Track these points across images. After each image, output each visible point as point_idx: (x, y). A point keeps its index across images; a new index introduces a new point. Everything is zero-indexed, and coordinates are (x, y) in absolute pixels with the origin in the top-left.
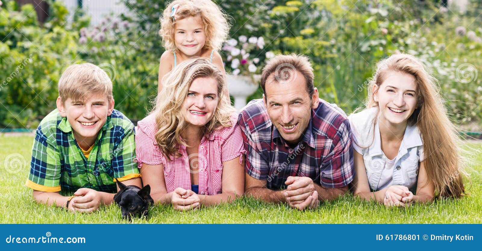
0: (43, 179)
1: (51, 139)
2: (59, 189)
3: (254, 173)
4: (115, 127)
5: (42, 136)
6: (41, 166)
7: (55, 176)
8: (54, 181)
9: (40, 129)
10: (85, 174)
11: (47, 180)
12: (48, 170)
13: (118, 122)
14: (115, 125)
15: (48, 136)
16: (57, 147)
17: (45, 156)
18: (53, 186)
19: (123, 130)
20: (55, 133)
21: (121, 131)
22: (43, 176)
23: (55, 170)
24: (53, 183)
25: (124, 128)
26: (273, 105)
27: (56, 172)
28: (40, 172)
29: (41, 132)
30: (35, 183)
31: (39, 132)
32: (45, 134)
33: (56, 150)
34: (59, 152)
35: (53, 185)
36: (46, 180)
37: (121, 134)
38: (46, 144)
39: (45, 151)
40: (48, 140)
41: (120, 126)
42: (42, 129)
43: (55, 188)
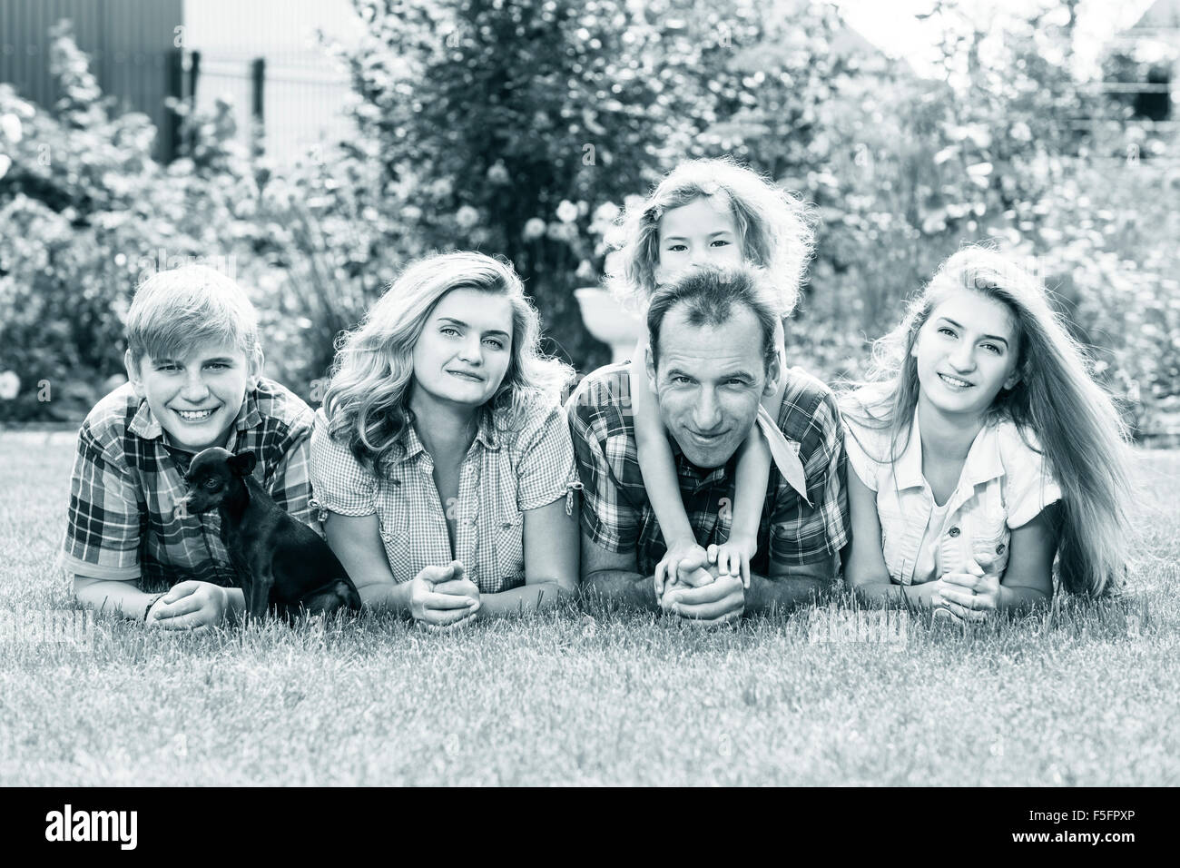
0: (95, 549)
1: (113, 450)
2: (136, 572)
3: (604, 538)
4: (266, 422)
5: (92, 443)
6: (90, 518)
7: (125, 543)
8: (121, 553)
9: (87, 427)
10: (200, 537)
11: (106, 551)
12: (107, 527)
13: (272, 410)
14: (267, 418)
15: (106, 443)
16: (128, 471)
17: (100, 493)
18: (120, 566)
19: (285, 428)
20: (122, 438)
21: (280, 430)
22: (96, 542)
23: (126, 526)
24: (121, 558)
25: (287, 423)
26: (676, 379)
27: (128, 530)
28: (89, 532)
29: (89, 434)
30: (76, 559)
31: (85, 435)
32: (98, 439)
33: (126, 478)
34: (133, 483)
35: (121, 563)
36: (103, 552)
37: (282, 439)
38: (101, 464)
39: (99, 480)
40: (106, 454)
41: (277, 417)
42: (91, 428)
43: (126, 571)
